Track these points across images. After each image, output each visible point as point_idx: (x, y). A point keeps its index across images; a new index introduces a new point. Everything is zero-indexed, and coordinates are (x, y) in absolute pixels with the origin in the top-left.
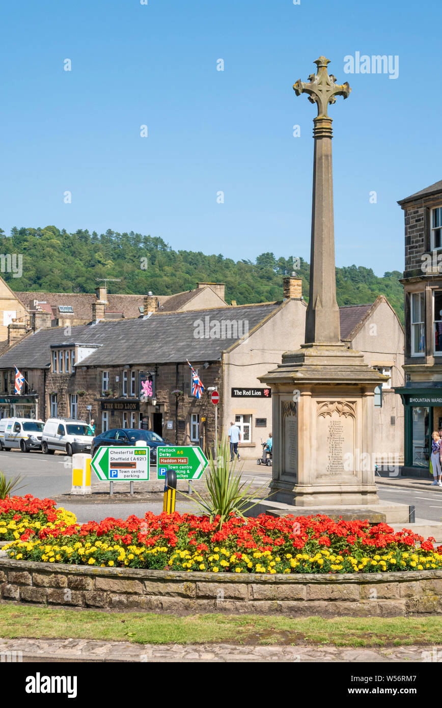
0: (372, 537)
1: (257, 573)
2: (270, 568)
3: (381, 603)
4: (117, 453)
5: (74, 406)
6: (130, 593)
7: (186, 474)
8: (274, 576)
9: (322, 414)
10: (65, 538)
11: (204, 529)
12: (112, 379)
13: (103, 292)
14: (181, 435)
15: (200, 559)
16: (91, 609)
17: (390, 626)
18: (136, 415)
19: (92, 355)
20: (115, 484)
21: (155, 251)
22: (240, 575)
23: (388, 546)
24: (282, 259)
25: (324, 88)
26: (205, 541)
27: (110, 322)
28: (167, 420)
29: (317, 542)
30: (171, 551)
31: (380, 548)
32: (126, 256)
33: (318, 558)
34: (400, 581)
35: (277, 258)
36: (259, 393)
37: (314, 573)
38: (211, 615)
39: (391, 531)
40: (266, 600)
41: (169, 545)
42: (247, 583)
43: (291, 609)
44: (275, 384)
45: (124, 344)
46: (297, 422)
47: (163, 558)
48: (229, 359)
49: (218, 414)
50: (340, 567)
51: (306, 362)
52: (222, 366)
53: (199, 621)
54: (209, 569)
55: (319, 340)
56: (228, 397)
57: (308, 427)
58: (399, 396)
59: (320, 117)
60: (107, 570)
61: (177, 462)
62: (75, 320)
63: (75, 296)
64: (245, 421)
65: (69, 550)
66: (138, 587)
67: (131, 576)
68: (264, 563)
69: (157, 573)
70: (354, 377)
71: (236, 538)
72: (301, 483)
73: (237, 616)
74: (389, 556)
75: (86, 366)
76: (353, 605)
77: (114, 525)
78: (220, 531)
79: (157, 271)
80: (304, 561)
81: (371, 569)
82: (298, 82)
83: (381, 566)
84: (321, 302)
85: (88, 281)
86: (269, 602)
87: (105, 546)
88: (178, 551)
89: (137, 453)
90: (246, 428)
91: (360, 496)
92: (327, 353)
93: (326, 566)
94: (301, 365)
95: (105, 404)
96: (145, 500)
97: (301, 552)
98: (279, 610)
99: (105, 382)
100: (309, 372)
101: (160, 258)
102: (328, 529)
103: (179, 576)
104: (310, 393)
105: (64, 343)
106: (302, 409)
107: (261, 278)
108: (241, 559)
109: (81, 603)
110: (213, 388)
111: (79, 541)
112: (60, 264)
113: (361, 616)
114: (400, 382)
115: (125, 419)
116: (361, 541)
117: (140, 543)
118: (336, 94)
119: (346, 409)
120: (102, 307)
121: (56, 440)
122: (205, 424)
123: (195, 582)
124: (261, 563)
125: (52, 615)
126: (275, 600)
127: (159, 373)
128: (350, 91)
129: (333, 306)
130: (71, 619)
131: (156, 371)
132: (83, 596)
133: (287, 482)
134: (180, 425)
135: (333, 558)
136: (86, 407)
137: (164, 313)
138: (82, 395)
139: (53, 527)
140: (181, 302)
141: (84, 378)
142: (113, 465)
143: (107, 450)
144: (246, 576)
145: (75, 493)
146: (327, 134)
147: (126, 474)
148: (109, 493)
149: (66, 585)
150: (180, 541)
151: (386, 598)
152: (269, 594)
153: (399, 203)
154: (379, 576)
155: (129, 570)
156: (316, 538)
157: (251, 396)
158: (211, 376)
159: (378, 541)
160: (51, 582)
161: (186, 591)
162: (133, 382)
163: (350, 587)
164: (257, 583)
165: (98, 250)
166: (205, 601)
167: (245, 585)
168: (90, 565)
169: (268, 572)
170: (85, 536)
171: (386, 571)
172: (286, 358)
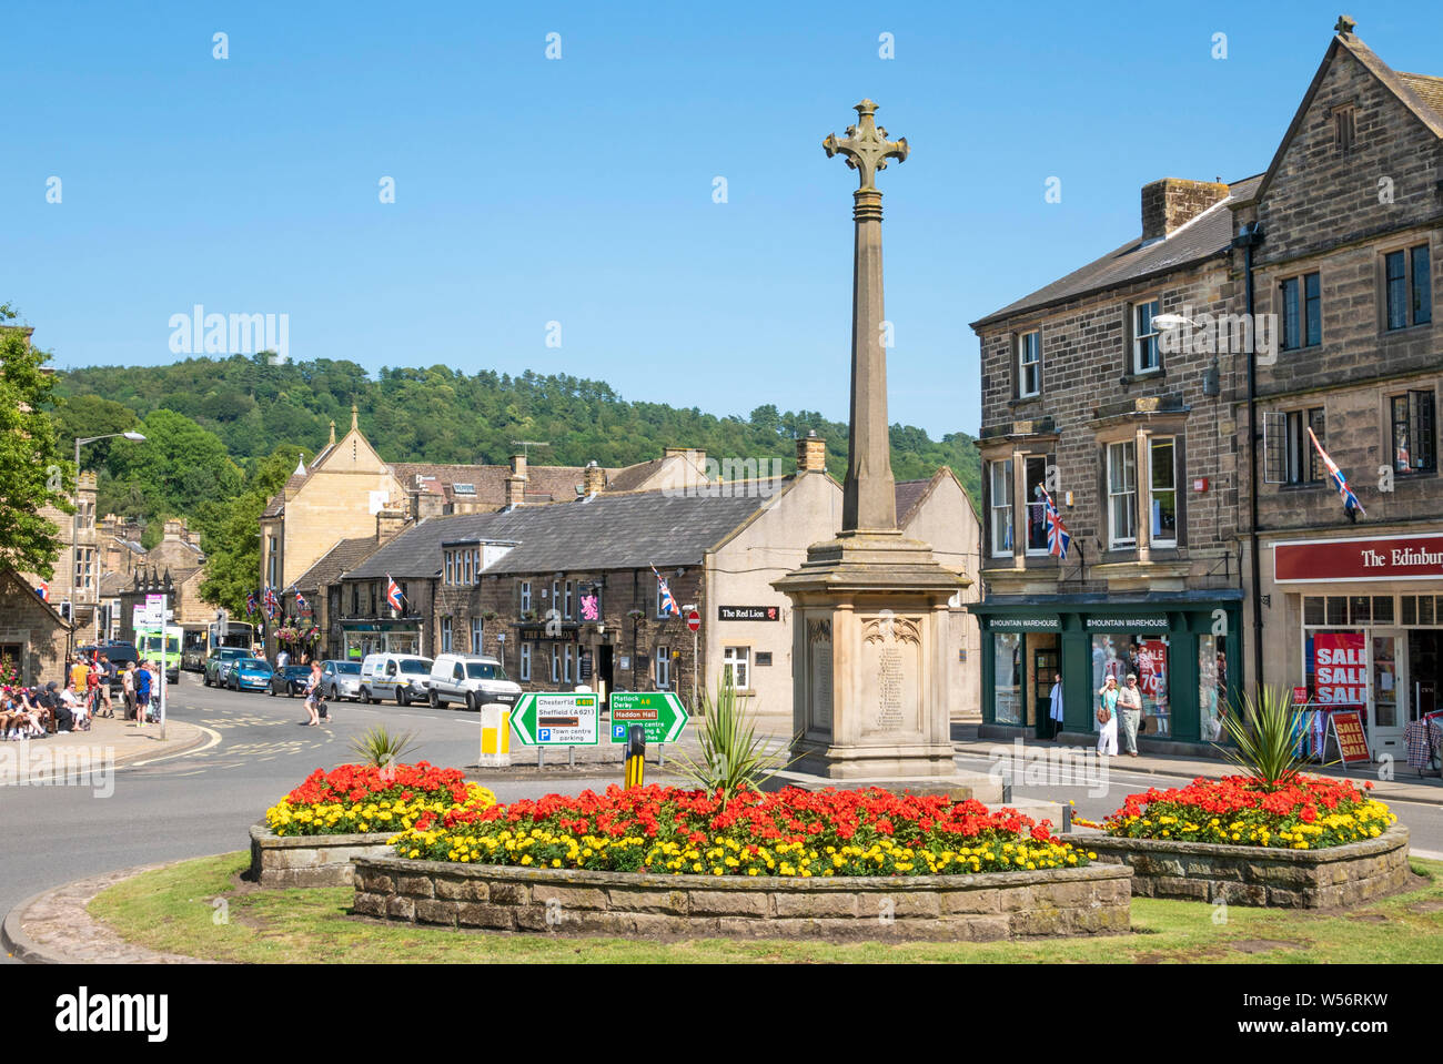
0: (956, 821)
1: (781, 876)
2: (801, 869)
3: (972, 921)
4: (551, 703)
5: (478, 635)
6: (587, 909)
7: (655, 734)
8: (808, 880)
9: (870, 638)
10: (485, 825)
11: (699, 809)
12: (537, 593)
13: (521, 462)
14: (641, 679)
15: (695, 855)
16: (526, 934)
17: (988, 955)
18: (573, 649)
19: (505, 558)
20: (545, 752)
21: (597, 401)
22: (756, 879)
23: (981, 833)
24: (789, 415)
25: (869, 146)
26: (699, 829)
27: (533, 508)
28: (620, 656)
29: (873, 828)
30: (649, 843)
31: (967, 838)
32: (554, 410)
33: (875, 852)
34: (1000, 887)
35: (782, 413)
36: (761, 614)
37: (869, 875)
38: (713, 940)
39: (984, 811)
40: (797, 917)
41: (645, 835)
42: (767, 891)
43: (835, 931)
44: (797, 592)
45: (553, 541)
46: (831, 651)
47: (637, 854)
48: (714, 564)
49: (699, 645)
50: (909, 867)
51: (845, 559)
52: (704, 574)
53: (695, 951)
54: (709, 870)
55: (865, 526)
56: (714, 619)
57: (849, 658)
58: (973, 617)
59: (864, 189)
60: (550, 873)
61: (642, 717)
62: (479, 505)
63: (478, 469)
64: (739, 657)
65: (491, 843)
66: (599, 899)
67: (587, 881)
68: (793, 860)
69: (628, 878)
70: (918, 582)
71: (748, 823)
72: (839, 744)
73: (754, 942)
74: (984, 849)
75: (496, 574)
76: (929, 924)
77: (560, 805)
78: (724, 813)
79: (601, 433)
80: (854, 857)
81: (956, 868)
82: (829, 137)
83: (972, 864)
84: (867, 467)
85: (496, 448)
86: (802, 920)
87: (547, 836)
88: (659, 844)
89: (580, 702)
90: (741, 668)
91: (928, 764)
92: (877, 546)
93: (887, 864)
94: (838, 564)
95: (526, 632)
96: (591, 774)
97: (848, 844)
98: (817, 933)
99: (525, 598)
100: (850, 574)
101: (605, 412)
102: (889, 809)
103: (663, 882)
104: (851, 606)
105: (463, 540)
106: (840, 631)
107: (758, 443)
108: (756, 855)
109: (510, 924)
110: (691, 607)
111: (507, 830)
112: (453, 423)
113: (942, 941)
114: (973, 595)
115: (556, 655)
116: (939, 827)
117: (601, 832)
118: (888, 155)
119: (906, 630)
120: (521, 485)
121: (451, 687)
122: (678, 661)
123: (686, 890)
124: (788, 860)
125: (467, 942)
126: (810, 917)
127: (607, 584)
128: (909, 151)
129: (885, 474)
130: (496, 948)
131: (604, 582)
132: (514, 913)
133: (816, 743)
134: (641, 663)
135: (898, 852)
136: (495, 637)
137: (616, 493)
138: (489, 618)
139: (463, 810)
140: (641, 477)
141: (493, 593)
142: (544, 721)
143: (535, 699)
144: (764, 880)
145: (486, 765)
146: (874, 215)
147: (564, 735)
148: (536, 765)
149: (487, 897)
150: (662, 828)
151: (979, 913)
152: (801, 908)
153: (971, 325)
154: (968, 879)
155: (585, 874)
156: (872, 822)
157: (749, 619)
158: (687, 587)
159: (966, 826)
160: (463, 893)
161: (673, 904)
162: (569, 597)
163: (924, 897)
164: (783, 892)
165: (511, 401)
166: (703, 920)
167: (764, 894)
168: (525, 866)
169: (799, 875)
170: (515, 822)
171: (979, 872)
172: (814, 553)
